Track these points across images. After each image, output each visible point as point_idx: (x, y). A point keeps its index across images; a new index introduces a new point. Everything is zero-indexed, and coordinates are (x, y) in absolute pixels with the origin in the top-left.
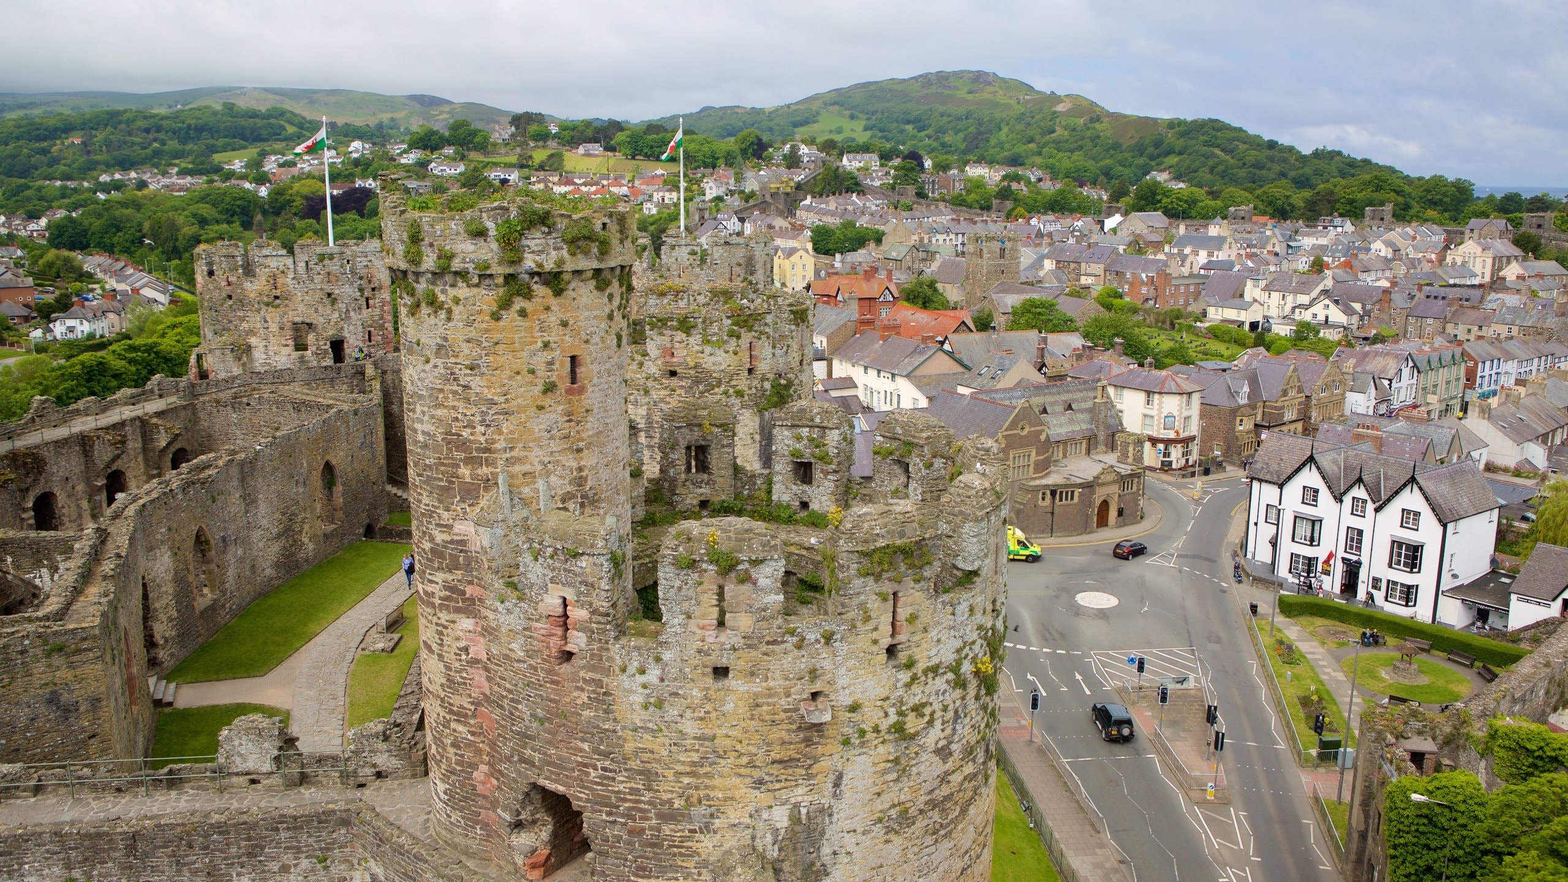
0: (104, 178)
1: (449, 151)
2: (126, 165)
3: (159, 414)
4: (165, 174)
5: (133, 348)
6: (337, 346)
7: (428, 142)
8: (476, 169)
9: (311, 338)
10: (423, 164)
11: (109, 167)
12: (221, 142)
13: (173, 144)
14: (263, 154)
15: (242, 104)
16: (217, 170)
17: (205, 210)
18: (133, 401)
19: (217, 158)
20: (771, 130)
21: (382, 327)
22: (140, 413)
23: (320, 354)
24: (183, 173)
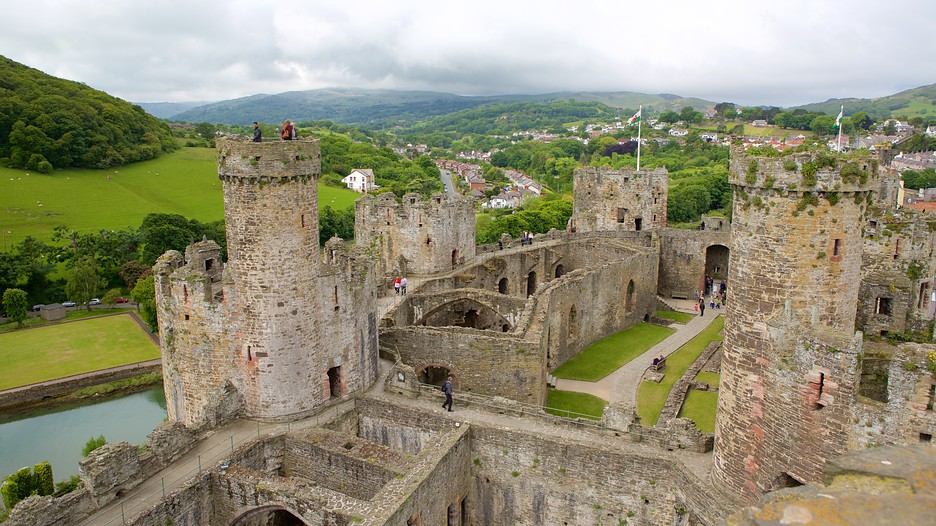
0: (515, 134)
1: (681, 123)
2: (524, 128)
3: (553, 247)
4: (541, 133)
5: (528, 214)
6: (638, 222)
7: (670, 118)
8: (694, 133)
9: (626, 216)
10: (666, 130)
11: (517, 129)
12: (567, 118)
13: (546, 119)
14: (586, 124)
15: (578, 100)
16: (565, 131)
17: (559, 150)
18: (542, 240)
19: (565, 125)
20: (874, 112)
21: (661, 214)
22: (545, 246)
23: (631, 225)
24: (549, 132)
